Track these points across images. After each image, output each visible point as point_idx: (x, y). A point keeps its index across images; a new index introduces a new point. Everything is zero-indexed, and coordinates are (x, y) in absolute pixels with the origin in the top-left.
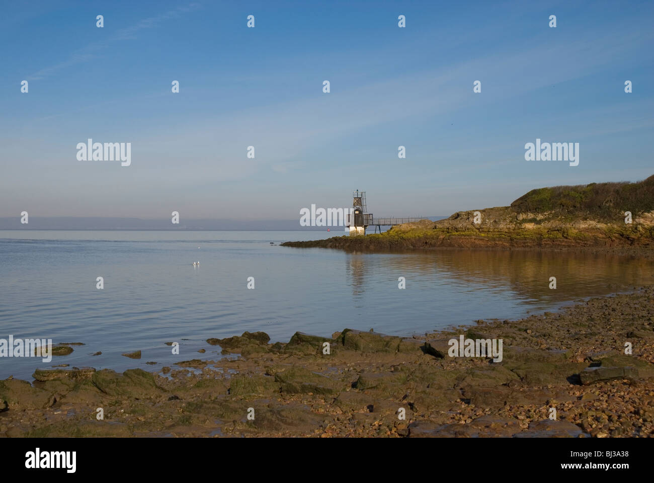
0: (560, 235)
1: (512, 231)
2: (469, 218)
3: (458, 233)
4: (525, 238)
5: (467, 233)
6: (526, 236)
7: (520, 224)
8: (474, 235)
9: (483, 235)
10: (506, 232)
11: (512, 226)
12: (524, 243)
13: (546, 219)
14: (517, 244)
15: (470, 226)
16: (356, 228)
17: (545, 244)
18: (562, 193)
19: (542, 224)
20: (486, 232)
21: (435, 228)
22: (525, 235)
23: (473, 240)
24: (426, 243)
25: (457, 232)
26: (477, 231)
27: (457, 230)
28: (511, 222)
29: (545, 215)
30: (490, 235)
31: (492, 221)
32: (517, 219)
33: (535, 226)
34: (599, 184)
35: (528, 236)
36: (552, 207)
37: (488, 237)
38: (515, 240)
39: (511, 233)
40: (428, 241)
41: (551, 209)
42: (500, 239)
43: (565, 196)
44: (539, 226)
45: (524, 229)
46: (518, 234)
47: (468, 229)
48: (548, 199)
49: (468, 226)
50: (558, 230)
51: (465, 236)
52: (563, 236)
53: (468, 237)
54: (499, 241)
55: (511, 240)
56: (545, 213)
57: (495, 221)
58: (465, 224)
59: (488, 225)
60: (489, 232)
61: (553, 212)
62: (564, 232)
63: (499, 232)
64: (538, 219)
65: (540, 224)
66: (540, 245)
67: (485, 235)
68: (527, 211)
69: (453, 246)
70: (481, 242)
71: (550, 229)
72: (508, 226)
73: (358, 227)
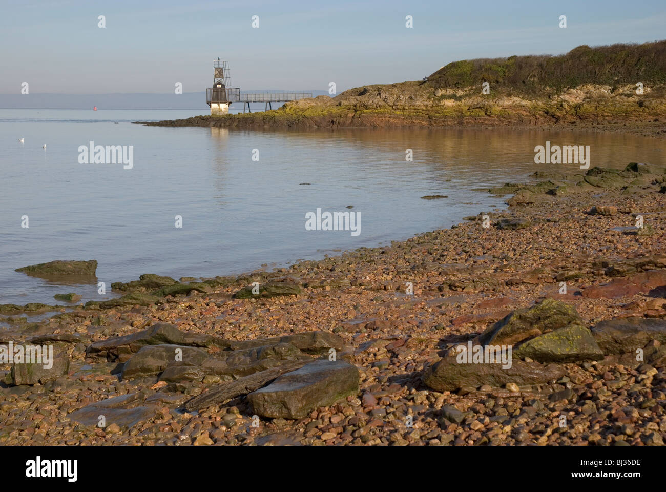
0: (483, 113)
1: (429, 108)
2: (380, 94)
3: (370, 111)
4: (445, 116)
5: (379, 110)
6: (445, 114)
7: (439, 100)
8: (388, 113)
9: (398, 113)
10: (423, 110)
11: (430, 103)
12: (444, 122)
13: (466, 95)
14: (436, 123)
15: (382, 103)
16: (219, 105)
17: (467, 122)
18: (483, 66)
19: (463, 101)
20: (400, 109)
21: (340, 104)
22: (445, 112)
23: (387, 119)
24: (333, 122)
25: (366, 109)
26: (391, 108)
27: (367, 107)
28: (429, 98)
29: (466, 91)
30: (406, 113)
31: (407, 98)
32: (435, 96)
33: (454, 103)
34: (520, 57)
35: (447, 114)
36: (473, 82)
37: (404, 115)
38: (434, 118)
39: (429, 110)
40: (335, 120)
41: (472, 84)
42: (417, 117)
43: (486, 70)
44: (459, 103)
45: (443, 106)
46: (437, 112)
47: (380, 106)
48: (469, 73)
49: (380, 103)
50: (480, 108)
51: (377, 113)
52: (486, 114)
53: (381, 115)
54: (416, 119)
55: (430, 118)
56: (466, 89)
57: (410, 98)
58: (376, 101)
59: (403, 102)
60: (404, 109)
61: (474, 87)
62: (487, 109)
63: (415, 109)
64: (458, 95)
65: (460, 100)
66: (461, 123)
67: (400, 113)
68: (447, 86)
69: (365, 125)
70: (396, 121)
71: (471, 106)
72: (426, 103)
73: (221, 105)
